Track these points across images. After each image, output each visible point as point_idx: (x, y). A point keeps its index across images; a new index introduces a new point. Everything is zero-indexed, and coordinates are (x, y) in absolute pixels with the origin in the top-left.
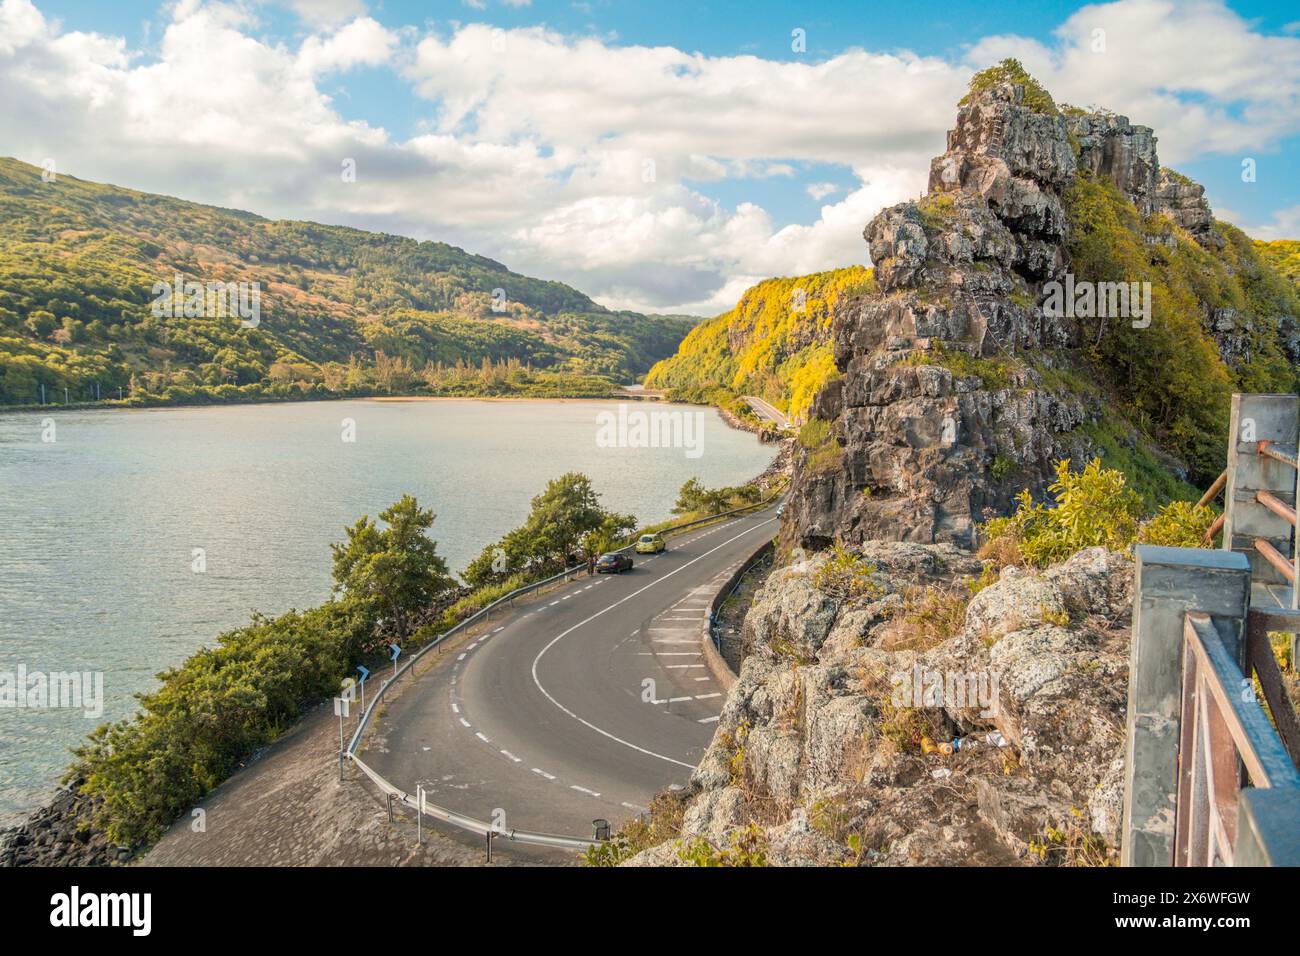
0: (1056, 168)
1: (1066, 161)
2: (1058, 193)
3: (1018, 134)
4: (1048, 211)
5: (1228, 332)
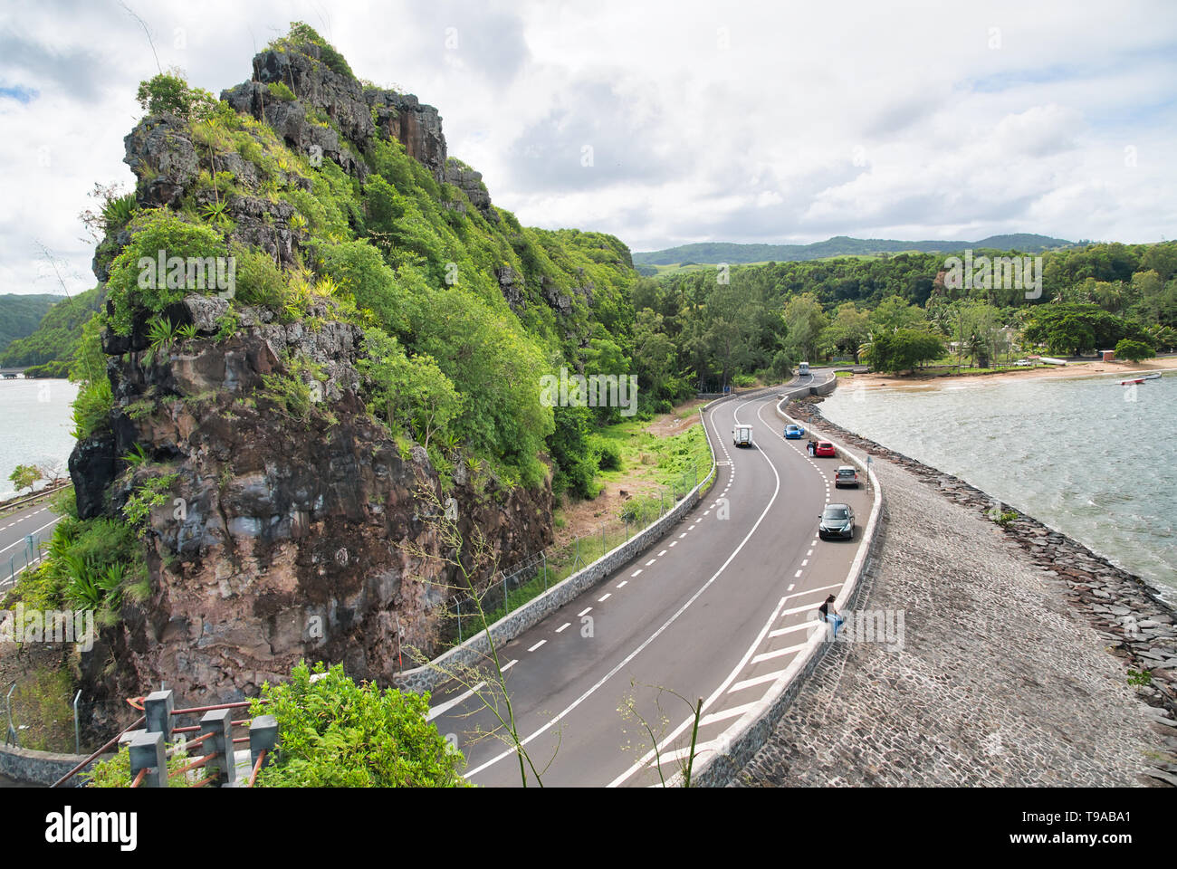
0: (357, 126)
1: (365, 120)
2: (362, 151)
3: (316, 87)
4: (352, 165)
5: (509, 285)
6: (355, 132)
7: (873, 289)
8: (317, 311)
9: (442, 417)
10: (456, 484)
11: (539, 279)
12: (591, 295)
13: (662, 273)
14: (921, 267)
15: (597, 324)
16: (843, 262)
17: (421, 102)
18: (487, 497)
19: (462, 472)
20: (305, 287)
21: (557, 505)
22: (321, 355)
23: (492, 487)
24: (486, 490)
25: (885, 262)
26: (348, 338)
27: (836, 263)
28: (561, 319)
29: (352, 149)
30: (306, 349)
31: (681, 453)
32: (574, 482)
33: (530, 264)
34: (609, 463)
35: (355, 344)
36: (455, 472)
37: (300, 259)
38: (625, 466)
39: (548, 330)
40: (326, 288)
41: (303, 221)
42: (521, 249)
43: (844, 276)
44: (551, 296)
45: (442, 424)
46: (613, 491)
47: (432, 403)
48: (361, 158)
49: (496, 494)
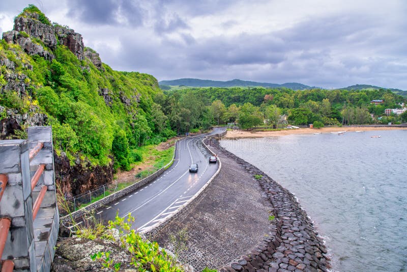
0: (51, 42)
1: (54, 40)
2: (52, 50)
3: (37, 29)
4: (48, 56)
5: (107, 95)
6: (50, 44)
7: (245, 99)
8: (32, 110)
9: (72, 143)
10: (76, 164)
11: (119, 92)
12: (139, 99)
13: (172, 89)
14: (260, 93)
15: (140, 109)
16: (235, 89)
17: (75, 32)
18: (87, 168)
19: (78, 160)
20: (28, 102)
21: (114, 172)
22: (33, 124)
23: (88, 165)
24: (87, 166)
25: (249, 90)
26: (42, 118)
27: (233, 89)
28: (127, 107)
29: (48, 50)
30: (28, 122)
31: (165, 156)
32: (122, 165)
33: (115, 87)
34: (138, 159)
35: (44, 120)
36: (76, 160)
37: (27, 93)
38: (144, 160)
39: (121, 111)
40: (36, 103)
41: (29, 80)
42: (112, 81)
43: (235, 94)
44: (123, 99)
45: (72, 145)
46: (137, 168)
47: (69, 139)
48: (52, 53)
49: (90, 167)
